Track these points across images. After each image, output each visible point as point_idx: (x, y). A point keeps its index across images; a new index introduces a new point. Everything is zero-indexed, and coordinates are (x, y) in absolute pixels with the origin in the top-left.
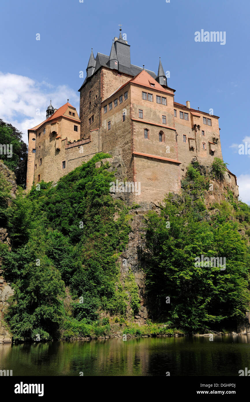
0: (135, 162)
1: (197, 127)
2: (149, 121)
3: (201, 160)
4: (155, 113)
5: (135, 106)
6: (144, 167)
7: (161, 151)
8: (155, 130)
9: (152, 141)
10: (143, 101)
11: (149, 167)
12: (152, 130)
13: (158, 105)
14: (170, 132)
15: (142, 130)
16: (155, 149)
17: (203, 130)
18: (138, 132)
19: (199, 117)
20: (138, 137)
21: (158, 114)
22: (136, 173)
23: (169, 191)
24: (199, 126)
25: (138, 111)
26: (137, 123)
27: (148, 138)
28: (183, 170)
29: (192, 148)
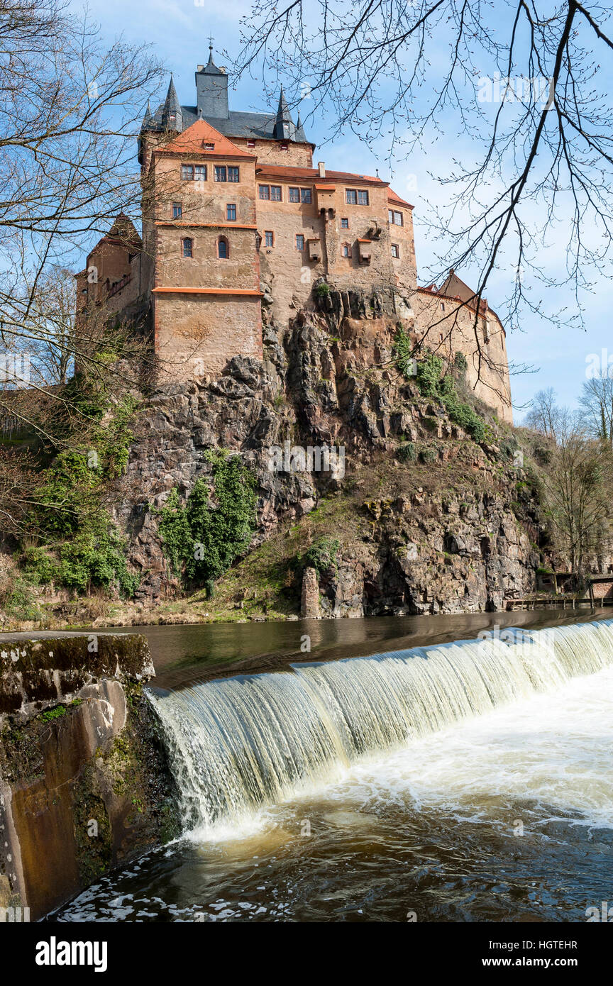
0: (157, 311)
1: (327, 214)
2: (195, 222)
3: (336, 280)
4: (210, 203)
5: (165, 197)
6: (176, 314)
7: (219, 278)
8: (208, 237)
9: (199, 261)
10: (183, 183)
11: (187, 313)
12: (200, 239)
13: (219, 185)
14: (243, 235)
15: (177, 243)
16: (206, 276)
17: (345, 216)
18: (168, 247)
20: (166, 257)
21: (216, 203)
22: (160, 329)
24: (332, 211)
25: (170, 207)
26: (166, 230)
27: (190, 254)
28: (292, 307)
29: (316, 259)
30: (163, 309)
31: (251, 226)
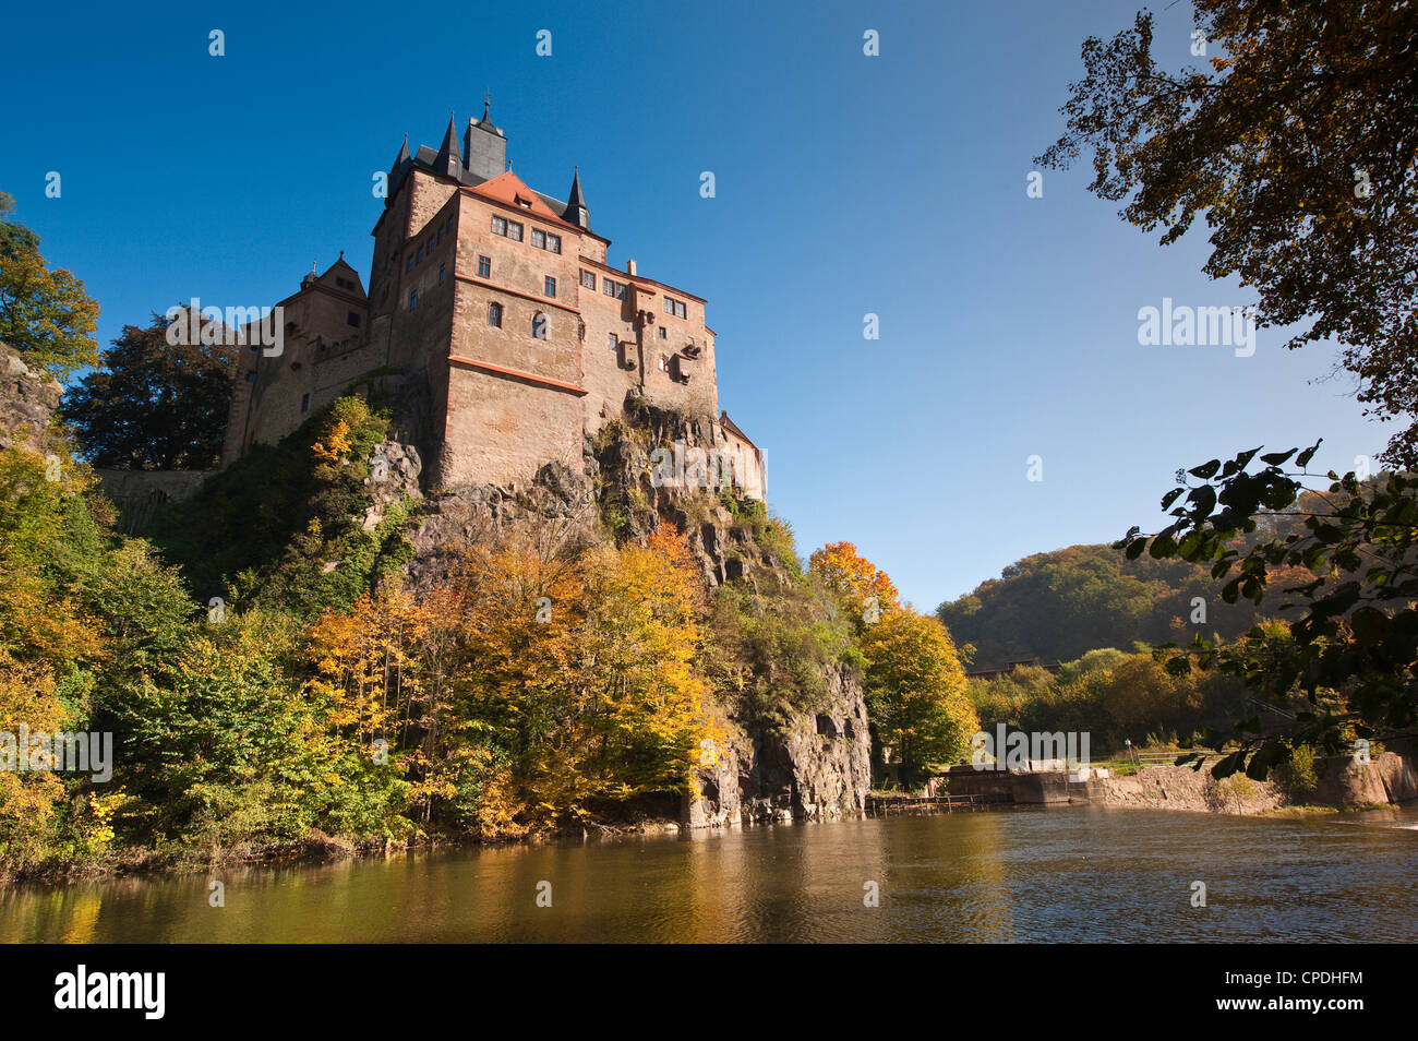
0: (452, 381)
1: (645, 318)
2: (507, 286)
3: (653, 395)
4: (525, 269)
5: (470, 246)
6: (477, 396)
7: (533, 361)
8: (522, 309)
9: (510, 334)
10: (492, 236)
11: (491, 396)
12: (511, 308)
13: (536, 252)
14: (563, 317)
15: (484, 307)
16: (517, 355)
17: (663, 326)
18: (471, 308)
19: (654, 294)
20: (468, 320)
21: (532, 270)
22: (454, 410)
23: (548, 461)
24: (650, 316)
25: (475, 260)
26: (469, 286)
27: (499, 326)
28: (603, 415)
29: (631, 367)
30: (459, 385)
31: (572, 307)
